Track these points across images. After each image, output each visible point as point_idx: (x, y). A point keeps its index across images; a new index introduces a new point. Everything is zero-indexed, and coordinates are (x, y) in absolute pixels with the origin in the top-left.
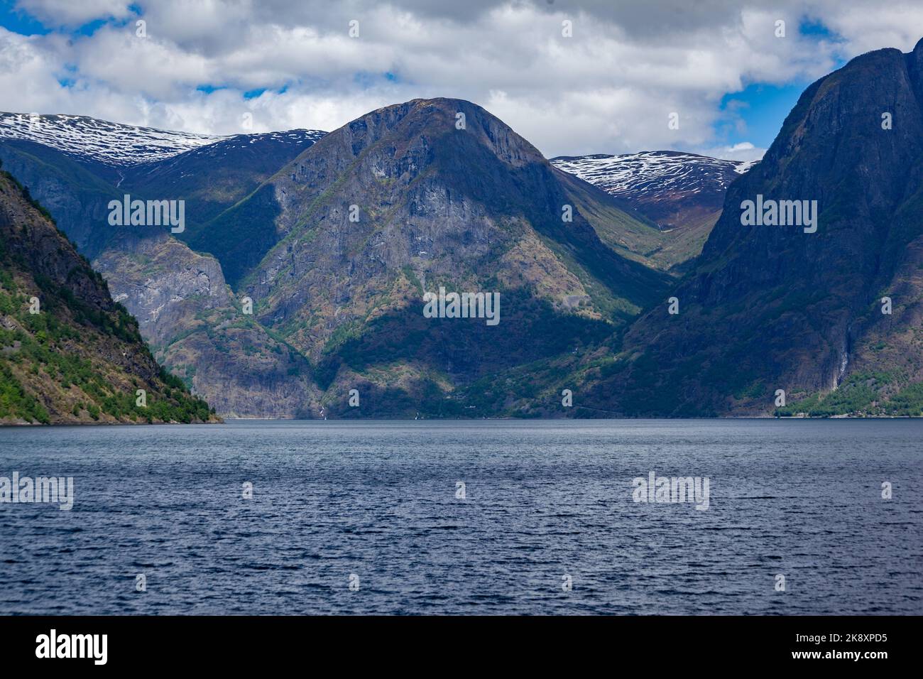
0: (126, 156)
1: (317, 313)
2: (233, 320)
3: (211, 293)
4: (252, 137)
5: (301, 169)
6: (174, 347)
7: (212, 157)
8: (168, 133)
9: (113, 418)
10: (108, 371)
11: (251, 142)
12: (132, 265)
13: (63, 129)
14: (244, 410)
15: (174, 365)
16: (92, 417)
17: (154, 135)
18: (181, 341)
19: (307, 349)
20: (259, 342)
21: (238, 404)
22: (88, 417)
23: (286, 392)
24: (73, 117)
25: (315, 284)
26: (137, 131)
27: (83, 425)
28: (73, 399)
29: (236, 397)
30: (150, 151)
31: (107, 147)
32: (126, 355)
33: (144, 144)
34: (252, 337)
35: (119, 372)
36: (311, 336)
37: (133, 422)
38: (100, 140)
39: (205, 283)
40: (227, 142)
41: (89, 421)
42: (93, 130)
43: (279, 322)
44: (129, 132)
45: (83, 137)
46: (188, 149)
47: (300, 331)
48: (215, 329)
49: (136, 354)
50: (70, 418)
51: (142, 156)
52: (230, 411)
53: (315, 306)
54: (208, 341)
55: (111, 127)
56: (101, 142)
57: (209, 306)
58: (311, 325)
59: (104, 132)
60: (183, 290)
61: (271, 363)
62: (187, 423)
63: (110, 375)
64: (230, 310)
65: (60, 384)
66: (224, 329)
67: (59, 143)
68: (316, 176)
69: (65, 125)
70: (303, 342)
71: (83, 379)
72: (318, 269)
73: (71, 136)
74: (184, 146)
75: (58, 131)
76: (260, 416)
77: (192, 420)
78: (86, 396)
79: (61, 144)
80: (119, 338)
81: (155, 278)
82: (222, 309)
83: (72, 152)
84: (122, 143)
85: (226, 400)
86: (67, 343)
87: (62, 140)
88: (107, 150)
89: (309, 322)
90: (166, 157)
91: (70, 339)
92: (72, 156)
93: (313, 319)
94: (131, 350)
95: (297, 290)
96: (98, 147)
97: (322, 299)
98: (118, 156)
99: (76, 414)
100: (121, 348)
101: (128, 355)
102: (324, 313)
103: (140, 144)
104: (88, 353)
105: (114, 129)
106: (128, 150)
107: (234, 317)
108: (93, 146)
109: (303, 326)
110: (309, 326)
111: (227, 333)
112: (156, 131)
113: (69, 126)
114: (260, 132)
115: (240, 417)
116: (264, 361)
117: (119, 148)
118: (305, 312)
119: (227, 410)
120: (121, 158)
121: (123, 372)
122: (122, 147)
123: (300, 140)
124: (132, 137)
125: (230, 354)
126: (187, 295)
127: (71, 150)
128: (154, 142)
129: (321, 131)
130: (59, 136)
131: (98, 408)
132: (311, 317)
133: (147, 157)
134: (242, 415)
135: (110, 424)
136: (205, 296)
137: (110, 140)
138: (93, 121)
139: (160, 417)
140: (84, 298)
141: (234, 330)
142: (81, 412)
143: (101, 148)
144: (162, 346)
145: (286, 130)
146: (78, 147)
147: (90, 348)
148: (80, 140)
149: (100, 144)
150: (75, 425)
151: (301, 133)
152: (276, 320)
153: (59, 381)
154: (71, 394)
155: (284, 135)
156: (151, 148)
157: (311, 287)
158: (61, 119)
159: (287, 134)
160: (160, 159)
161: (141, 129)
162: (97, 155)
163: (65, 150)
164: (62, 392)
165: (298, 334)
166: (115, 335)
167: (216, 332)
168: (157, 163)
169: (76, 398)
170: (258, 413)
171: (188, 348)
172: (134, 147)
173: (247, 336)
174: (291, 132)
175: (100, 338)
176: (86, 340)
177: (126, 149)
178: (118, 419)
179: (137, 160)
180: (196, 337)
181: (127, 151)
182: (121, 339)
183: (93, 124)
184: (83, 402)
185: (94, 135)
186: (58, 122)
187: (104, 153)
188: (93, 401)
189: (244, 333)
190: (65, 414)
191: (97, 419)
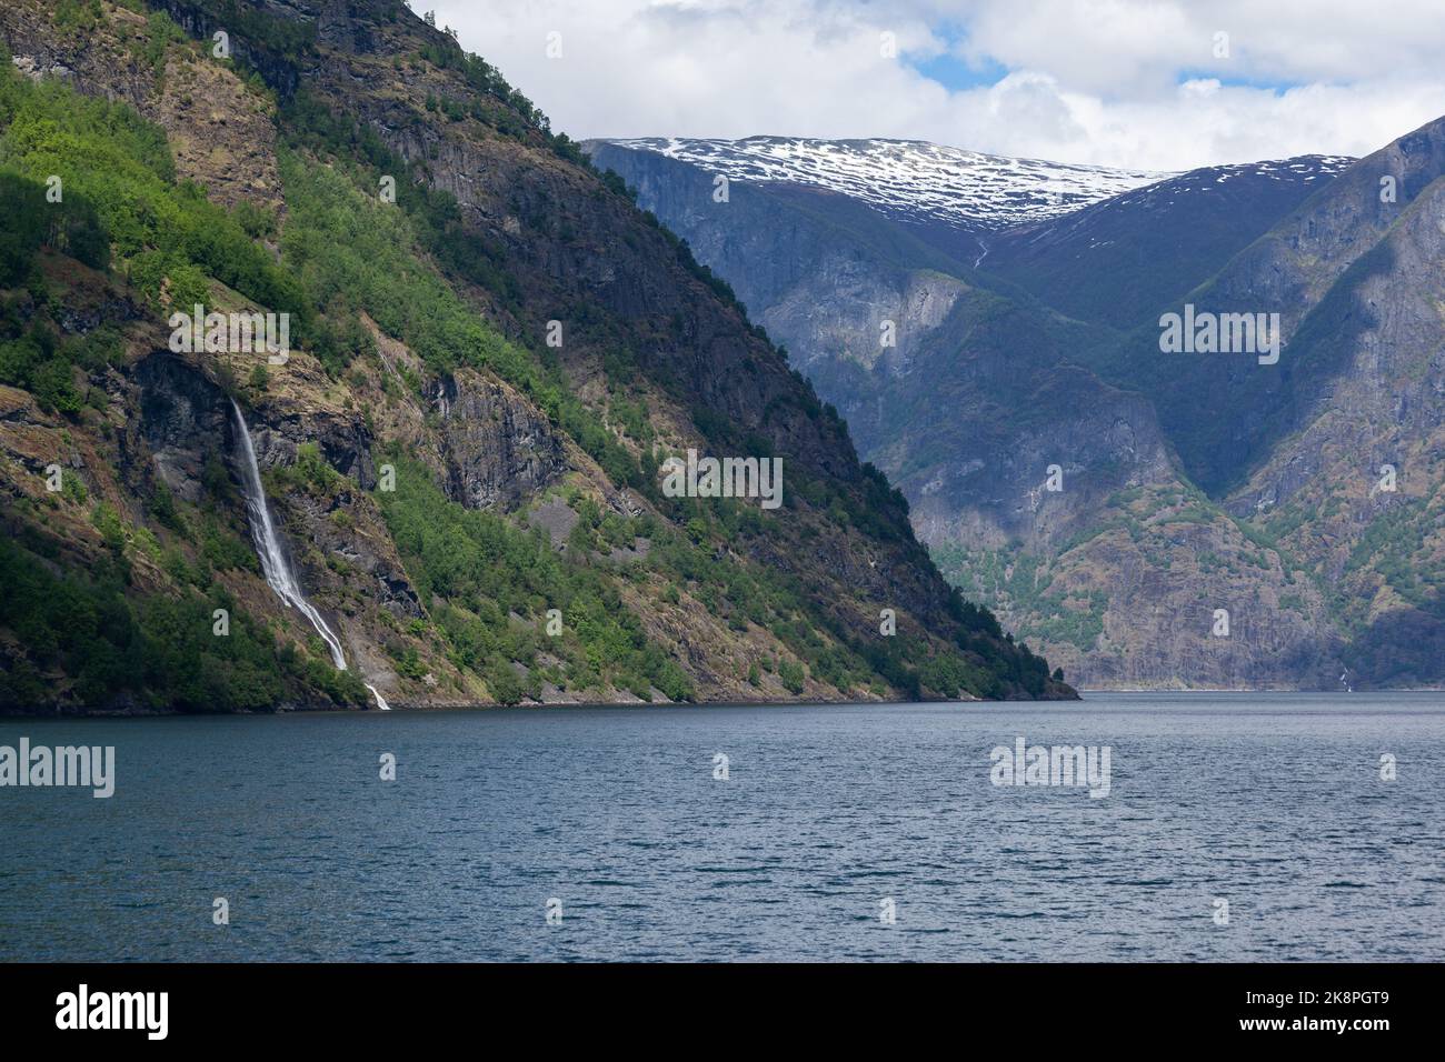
0: (993, 211)
1: (1336, 493)
2: (1178, 506)
3: (1137, 457)
4: (1221, 170)
5: (1308, 227)
6: (1069, 557)
7: (1148, 210)
8: (1072, 169)
9: (835, 689)
10: (836, 597)
11: (1220, 180)
12: (992, 408)
13: (880, 165)
14: (1197, 674)
15: (1068, 592)
16: (789, 688)
17: (1045, 172)
18: (1081, 547)
19: (1318, 560)
20: (1226, 547)
21: (1186, 662)
22: (780, 688)
23: (1276, 640)
24: (898, 142)
25: (1334, 439)
26: (1014, 167)
27: (767, 704)
28: (750, 652)
29: (1183, 651)
30: (1038, 201)
31: (959, 196)
32: (876, 567)
33: (1027, 188)
34: (1213, 538)
35: (861, 598)
36: (1325, 536)
37: (877, 697)
38: (946, 183)
39: (1126, 440)
40: (1175, 182)
41: (779, 695)
42: (935, 166)
43: (1267, 510)
44: (999, 167)
45: (915, 178)
46: (1107, 197)
47: (1305, 526)
48: (1145, 524)
49: (898, 564)
50: (741, 689)
51: (1023, 212)
52: (1171, 676)
53: (1332, 479)
54: (1132, 547)
55: (968, 160)
56: (949, 186)
57: (1133, 483)
58: (1325, 515)
59: (953, 169)
60: (1086, 452)
61: (1247, 587)
62: (999, 700)
63: (839, 604)
64: (1172, 490)
65: (727, 622)
66: (1162, 524)
67: (870, 190)
68: (1337, 240)
69: (882, 157)
70: (1310, 547)
71: (779, 614)
72: (1338, 412)
73: (894, 178)
74: (1100, 191)
75: (870, 169)
76: (1227, 686)
77: (1009, 693)
78: (780, 646)
79: (875, 192)
80: (862, 533)
81: (1035, 432)
82: (1158, 487)
83: (891, 206)
84: (986, 188)
85: (1163, 655)
86: (754, 541)
87: (875, 185)
88: (959, 202)
89: (1322, 510)
90: (1067, 211)
91: (759, 534)
92: (893, 211)
93: (1328, 504)
94: (887, 557)
95: (1299, 450)
96: (942, 197)
97: (1347, 467)
98: (978, 212)
99: (754, 682)
100: (866, 552)
101: (881, 566)
102: (1350, 493)
103: (1019, 190)
104: (796, 562)
105: (971, 164)
106: (998, 200)
107: (1181, 502)
108: (933, 195)
109: (1310, 517)
110: (1321, 516)
111: (1165, 530)
112: (1050, 166)
113: (891, 160)
114: (1237, 162)
115: (1189, 687)
116: (1236, 582)
117: (980, 197)
118: (1313, 492)
119: (1165, 674)
120: (984, 215)
121: (867, 599)
122: (987, 195)
123: (1310, 174)
124: (1005, 177)
125: (1172, 569)
126: (1094, 462)
127: (893, 202)
128: (1042, 186)
129: (1350, 158)
130: (872, 178)
131: (799, 670)
132: (1325, 500)
133: (1031, 212)
134: (1194, 683)
135: (827, 703)
136: (1126, 463)
137: (964, 183)
138: (934, 149)
139: (938, 688)
140: (797, 455)
141: (1179, 525)
142: (764, 678)
143: (948, 198)
144: (1047, 556)
145: (1286, 158)
146: (905, 197)
147: (801, 552)
148: (909, 184)
149: (945, 190)
150: (749, 704)
151: (1313, 162)
152: (1261, 507)
153: (726, 618)
154: (747, 642)
155: (1282, 167)
156: (1040, 196)
157: (1325, 445)
158: (875, 148)
159: (1287, 164)
160: (1054, 215)
161: (1023, 162)
162: (939, 210)
163: (882, 202)
164: (728, 638)
165: (1301, 532)
166: (855, 525)
167: (1145, 530)
168: (1047, 224)
169: (757, 651)
170: (1224, 680)
171: (1094, 559)
172: (1009, 194)
173: (1204, 537)
174: (1295, 160)
175: (822, 532)
176: (794, 537)
177: (994, 199)
178: (843, 692)
179: (1013, 219)
180: (1110, 539)
181: (995, 203)
182: (869, 534)
183: (934, 156)
184: (771, 659)
185: (938, 175)
186: (870, 152)
187: (953, 206)
188: (793, 656)
189: (1200, 530)
190: (732, 682)
191: (798, 691)
